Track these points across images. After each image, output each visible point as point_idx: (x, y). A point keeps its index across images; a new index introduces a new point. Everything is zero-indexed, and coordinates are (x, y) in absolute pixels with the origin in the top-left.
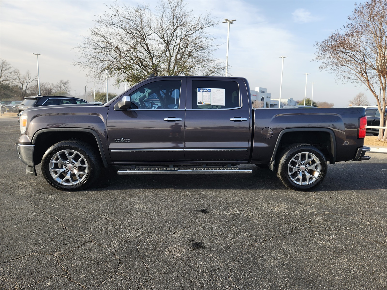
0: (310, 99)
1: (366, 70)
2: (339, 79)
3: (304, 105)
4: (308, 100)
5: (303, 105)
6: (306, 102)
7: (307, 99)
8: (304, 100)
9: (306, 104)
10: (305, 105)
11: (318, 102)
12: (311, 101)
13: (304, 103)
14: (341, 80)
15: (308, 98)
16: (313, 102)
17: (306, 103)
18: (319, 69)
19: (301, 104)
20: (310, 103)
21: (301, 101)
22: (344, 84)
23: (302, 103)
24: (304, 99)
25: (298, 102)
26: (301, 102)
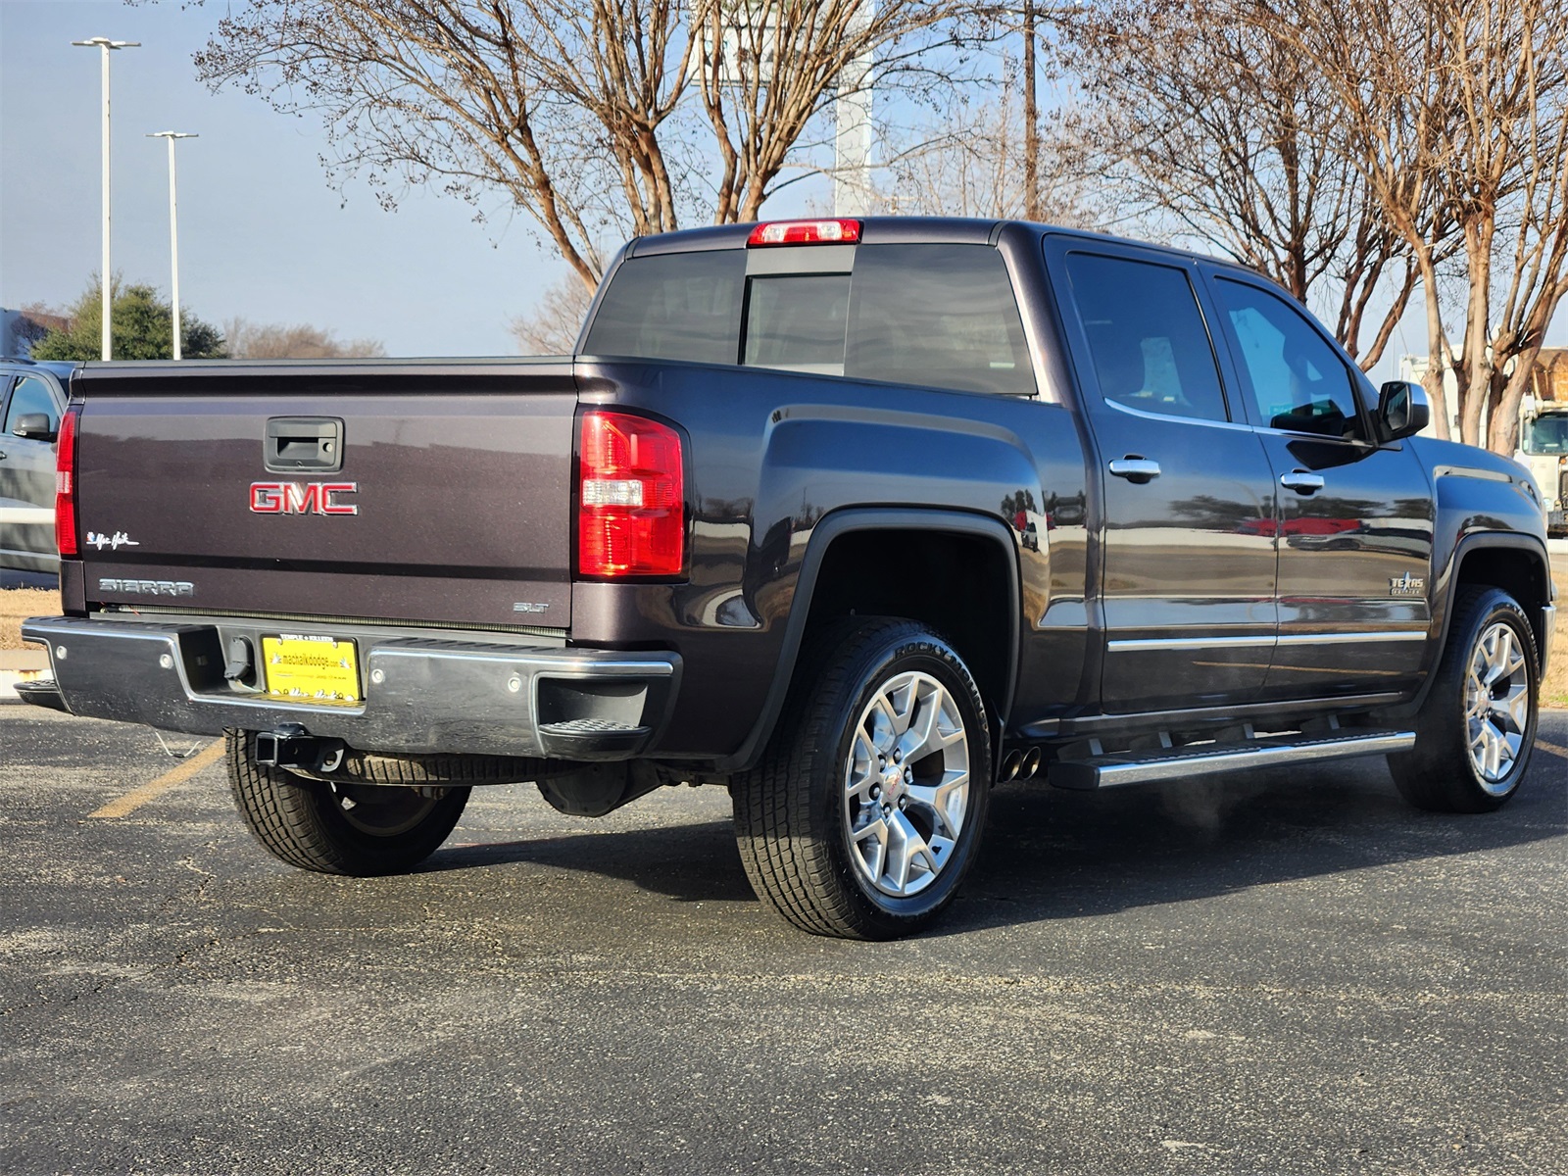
0: (159, 300)
1: (522, 105)
2: (354, 164)
3: (106, 355)
4: (136, 301)
5: (97, 354)
6: (116, 321)
7: (121, 293)
8: (98, 307)
9: (121, 350)
10: (114, 355)
11: (238, 323)
12: (166, 315)
13: (97, 334)
14: (366, 167)
15: (133, 284)
16: (183, 325)
17: (116, 340)
18: (197, 71)
19: (72, 348)
20: (160, 338)
21: (65, 314)
22: (389, 204)
23: (77, 337)
24: (99, 293)
25: (37, 321)
26: (65, 321)
